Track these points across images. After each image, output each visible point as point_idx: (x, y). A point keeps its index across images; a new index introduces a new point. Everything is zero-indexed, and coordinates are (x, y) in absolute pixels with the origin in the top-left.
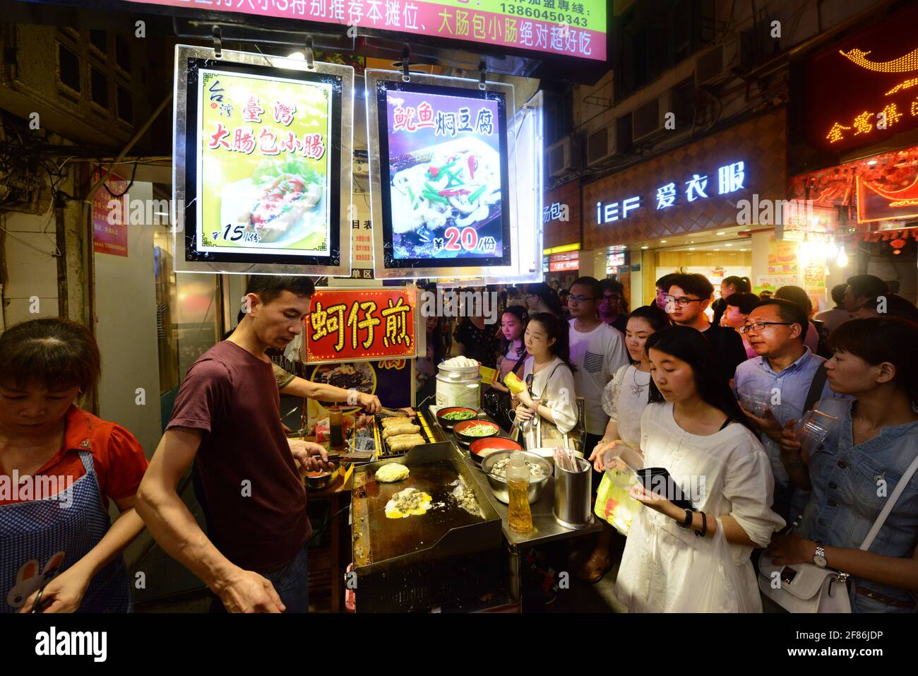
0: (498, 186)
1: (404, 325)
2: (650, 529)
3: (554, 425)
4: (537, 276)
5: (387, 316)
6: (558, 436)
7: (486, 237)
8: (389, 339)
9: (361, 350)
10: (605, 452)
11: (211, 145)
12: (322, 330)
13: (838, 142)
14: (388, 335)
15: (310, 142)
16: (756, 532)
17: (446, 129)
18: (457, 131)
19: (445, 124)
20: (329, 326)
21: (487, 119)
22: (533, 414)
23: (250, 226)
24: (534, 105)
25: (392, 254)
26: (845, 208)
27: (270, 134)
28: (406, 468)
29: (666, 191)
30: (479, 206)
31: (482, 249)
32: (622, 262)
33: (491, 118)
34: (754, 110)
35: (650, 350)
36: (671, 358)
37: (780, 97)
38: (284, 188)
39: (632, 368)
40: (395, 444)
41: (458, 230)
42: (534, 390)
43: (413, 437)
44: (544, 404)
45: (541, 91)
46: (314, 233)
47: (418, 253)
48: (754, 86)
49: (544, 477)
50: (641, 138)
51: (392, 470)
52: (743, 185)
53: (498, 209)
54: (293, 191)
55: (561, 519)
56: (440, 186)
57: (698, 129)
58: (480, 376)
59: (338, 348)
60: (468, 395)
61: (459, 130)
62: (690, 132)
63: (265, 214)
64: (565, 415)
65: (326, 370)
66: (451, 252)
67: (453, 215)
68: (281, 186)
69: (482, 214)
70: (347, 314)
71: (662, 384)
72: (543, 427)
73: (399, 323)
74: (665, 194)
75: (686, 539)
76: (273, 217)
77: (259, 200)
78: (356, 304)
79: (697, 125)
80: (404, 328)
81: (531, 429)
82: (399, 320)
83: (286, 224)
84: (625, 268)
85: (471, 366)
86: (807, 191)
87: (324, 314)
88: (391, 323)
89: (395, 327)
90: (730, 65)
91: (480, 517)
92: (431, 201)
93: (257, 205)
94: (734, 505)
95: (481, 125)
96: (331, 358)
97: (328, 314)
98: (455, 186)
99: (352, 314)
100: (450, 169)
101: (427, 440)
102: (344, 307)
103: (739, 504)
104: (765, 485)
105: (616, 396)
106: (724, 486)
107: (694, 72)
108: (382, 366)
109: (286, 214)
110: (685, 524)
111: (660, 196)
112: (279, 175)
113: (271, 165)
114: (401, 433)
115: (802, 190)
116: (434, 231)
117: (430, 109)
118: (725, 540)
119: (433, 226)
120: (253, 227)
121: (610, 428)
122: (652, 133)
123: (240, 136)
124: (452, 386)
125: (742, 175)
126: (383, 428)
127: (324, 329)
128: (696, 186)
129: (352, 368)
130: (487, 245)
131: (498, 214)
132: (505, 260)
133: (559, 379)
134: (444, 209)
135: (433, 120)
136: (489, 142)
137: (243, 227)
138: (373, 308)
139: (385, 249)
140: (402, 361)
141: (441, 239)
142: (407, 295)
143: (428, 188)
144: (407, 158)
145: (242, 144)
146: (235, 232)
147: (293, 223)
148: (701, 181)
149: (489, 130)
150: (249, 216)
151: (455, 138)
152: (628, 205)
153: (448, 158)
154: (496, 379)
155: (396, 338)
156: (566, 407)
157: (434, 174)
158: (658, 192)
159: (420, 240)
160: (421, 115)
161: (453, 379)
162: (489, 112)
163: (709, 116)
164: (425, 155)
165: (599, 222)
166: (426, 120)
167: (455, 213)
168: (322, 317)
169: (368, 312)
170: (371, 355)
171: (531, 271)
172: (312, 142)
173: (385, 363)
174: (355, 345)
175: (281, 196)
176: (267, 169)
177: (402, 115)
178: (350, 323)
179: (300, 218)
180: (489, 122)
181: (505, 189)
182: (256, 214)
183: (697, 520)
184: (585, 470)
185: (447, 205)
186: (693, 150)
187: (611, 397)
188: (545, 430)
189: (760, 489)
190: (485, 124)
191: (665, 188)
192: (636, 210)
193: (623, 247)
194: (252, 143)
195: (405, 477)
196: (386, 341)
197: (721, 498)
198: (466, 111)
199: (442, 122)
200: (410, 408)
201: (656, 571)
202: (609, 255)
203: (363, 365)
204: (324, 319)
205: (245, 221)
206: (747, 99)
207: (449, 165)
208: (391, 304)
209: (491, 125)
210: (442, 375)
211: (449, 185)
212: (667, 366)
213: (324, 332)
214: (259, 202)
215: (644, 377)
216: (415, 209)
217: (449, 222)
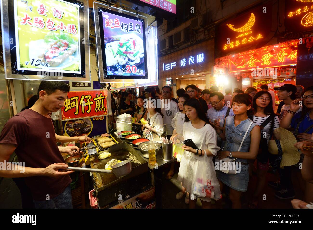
0: (143, 52)
1: (103, 103)
2: (187, 158)
3: (157, 134)
4: (157, 83)
5: (96, 101)
6: (158, 137)
7: (139, 69)
8: (97, 109)
9: (86, 114)
10: (174, 138)
11: (22, 23)
12: (68, 107)
13: (226, 50)
14: (97, 108)
15: (70, 27)
16: (214, 152)
17: (125, 29)
18: (129, 30)
19: (124, 27)
20: (71, 105)
21: (139, 28)
22: (150, 131)
23: (44, 60)
24: (154, 25)
25: (107, 74)
26: (227, 68)
27: (52, 22)
28: (110, 153)
29: (183, 61)
30: (137, 58)
31: (139, 73)
32: (171, 83)
33: (140, 28)
34: (206, 39)
35: (185, 106)
36: (190, 107)
37: (213, 35)
38: (59, 45)
39: (180, 113)
40: (104, 146)
41: (130, 66)
42: (150, 123)
43: (110, 143)
44: (154, 127)
45: (156, 21)
46: (73, 65)
47: (116, 74)
48: (206, 31)
49: (158, 148)
50: (176, 44)
51: (104, 155)
52: (203, 60)
53: (143, 60)
54: (64, 47)
55: (165, 159)
56: (123, 49)
57: (191, 42)
58: (132, 120)
59: (76, 113)
60: (128, 127)
61: (130, 30)
62: (189, 43)
63: (51, 56)
64: (160, 130)
65: (71, 122)
66: (128, 74)
67: (128, 60)
68: (58, 44)
69: (138, 61)
70: (79, 100)
71: (188, 115)
72: (153, 135)
73: (101, 103)
74: (183, 62)
75: (197, 158)
76: (55, 57)
77: (48, 49)
78: (83, 96)
79: (191, 41)
80: (103, 105)
81: (150, 136)
82: (101, 102)
83: (61, 60)
84: (172, 85)
85: (129, 116)
86: (219, 63)
87: (69, 100)
88: (98, 103)
89: (99, 105)
90: (200, 24)
91: (139, 164)
92: (120, 55)
93: (47, 51)
94: (208, 146)
95: (137, 30)
96: (73, 118)
97: (71, 101)
98: (128, 50)
99: (81, 100)
100: (127, 44)
101: (116, 143)
102: (78, 98)
103: (210, 145)
104: (215, 139)
105: (176, 122)
106: (206, 141)
107: (190, 25)
108: (95, 119)
109: (61, 56)
110: (196, 154)
111: (181, 62)
112: (57, 39)
113: (53, 35)
114: (106, 142)
115: (218, 63)
116: (122, 66)
117: (119, 21)
118: (207, 156)
119: (121, 64)
120: (46, 60)
121: (174, 132)
122: (179, 42)
123: (37, 21)
124: (122, 124)
125: (203, 57)
126: (98, 141)
127: (70, 106)
128: (191, 60)
129: (82, 121)
130: (140, 72)
131: (143, 61)
132: (146, 77)
133: (158, 119)
134: (125, 58)
135: (120, 25)
136: (140, 36)
137: (41, 60)
138: (90, 98)
139: (104, 71)
140: (102, 117)
141: (124, 69)
142: (104, 93)
143: (119, 50)
144: (111, 38)
145: (38, 24)
146: (37, 62)
147: (64, 60)
148: (193, 59)
149: (139, 32)
150: (43, 56)
151: (128, 33)
152: (172, 65)
153: (126, 40)
154: (136, 121)
155: (100, 108)
156: (160, 128)
157: (121, 45)
158: (181, 61)
159: (117, 69)
160: (115, 23)
161: (123, 121)
162: (139, 25)
163: (194, 39)
164: (118, 38)
165: (164, 70)
166: (117, 25)
167: (129, 60)
168: (68, 102)
169: (88, 99)
170: (90, 115)
171: (154, 81)
172: (71, 27)
173: (96, 118)
174: (83, 112)
175: (58, 48)
176: (51, 36)
177: (109, 22)
178: (80, 104)
179: (67, 58)
180: (139, 29)
181: (145, 53)
182: (47, 55)
183: (200, 152)
184: (171, 143)
185: (126, 57)
186: (190, 49)
187: (174, 122)
188: (154, 135)
189: (214, 141)
190: (138, 30)
191: (183, 60)
192: (175, 66)
193: (171, 78)
194: (43, 24)
195: (110, 156)
196: (96, 110)
197: (205, 145)
198: (131, 24)
199: (123, 26)
200: (107, 134)
201: (190, 169)
202: (167, 81)
203: (87, 119)
204: (69, 102)
205: (41, 58)
206: (204, 35)
207: (126, 43)
208: (97, 96)
209: (140, 30)
210: (119, 121)
211: (126, 50)
212: (189, 109)
213: (70, 108)
214: (48, 50)
215: (184, 115)
216: (115, 57)
217: (127, 63)
